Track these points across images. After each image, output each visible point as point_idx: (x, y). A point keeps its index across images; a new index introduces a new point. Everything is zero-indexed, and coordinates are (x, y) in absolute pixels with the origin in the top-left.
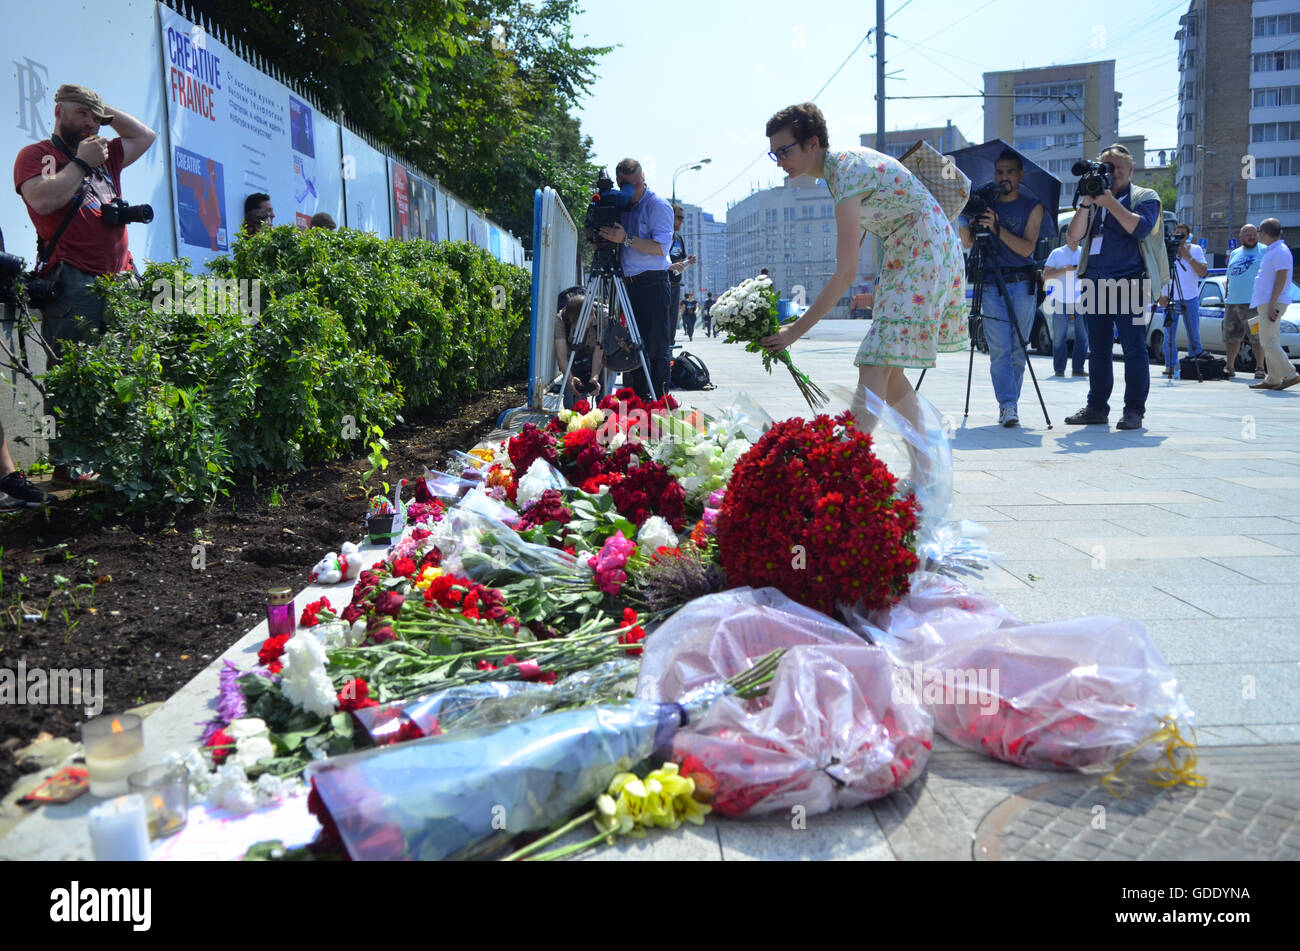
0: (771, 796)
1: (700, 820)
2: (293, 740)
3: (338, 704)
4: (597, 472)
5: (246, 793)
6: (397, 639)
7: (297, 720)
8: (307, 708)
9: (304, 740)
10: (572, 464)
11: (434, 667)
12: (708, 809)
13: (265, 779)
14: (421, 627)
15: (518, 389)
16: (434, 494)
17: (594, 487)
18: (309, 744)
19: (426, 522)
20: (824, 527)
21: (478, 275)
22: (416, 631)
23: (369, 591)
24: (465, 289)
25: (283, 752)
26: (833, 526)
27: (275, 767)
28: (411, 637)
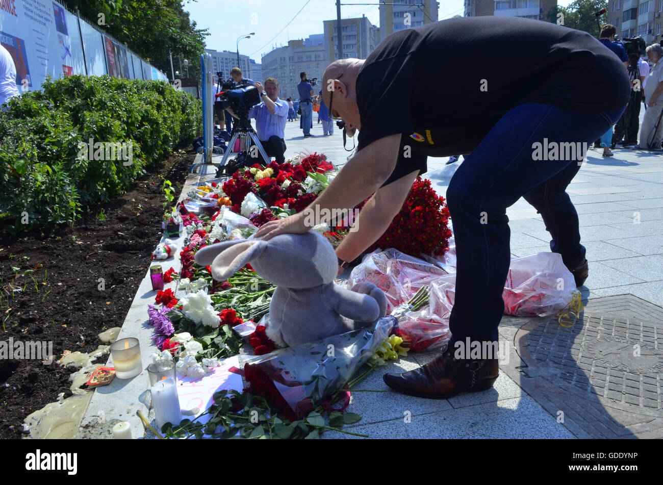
0: (438, 342)
1: (406, 355)
2: (207, 339)
3: (221, 321)
4: (280, 198)
5: (199, 368)
6: (232, 287)
7: (201, 330)
8: (205, 324)
9: (212, 339)
10: (265, 195)
11: (255, 299)
12: (408, 349)
13: (204, 360)
14: (240, 280)
15: (188, 152)
16: (189, 210)
17: (281, 205)
18: (216, 341)
19: (191, 225)
20: (415, 221)
21: (168, 96)
22: (238, 282)
23: (192, 263)
24: (165, 103)
25: (205, 347)
26: (419, 221)
27: (206, 354)
28: (237, 285)
